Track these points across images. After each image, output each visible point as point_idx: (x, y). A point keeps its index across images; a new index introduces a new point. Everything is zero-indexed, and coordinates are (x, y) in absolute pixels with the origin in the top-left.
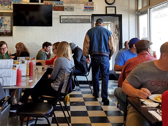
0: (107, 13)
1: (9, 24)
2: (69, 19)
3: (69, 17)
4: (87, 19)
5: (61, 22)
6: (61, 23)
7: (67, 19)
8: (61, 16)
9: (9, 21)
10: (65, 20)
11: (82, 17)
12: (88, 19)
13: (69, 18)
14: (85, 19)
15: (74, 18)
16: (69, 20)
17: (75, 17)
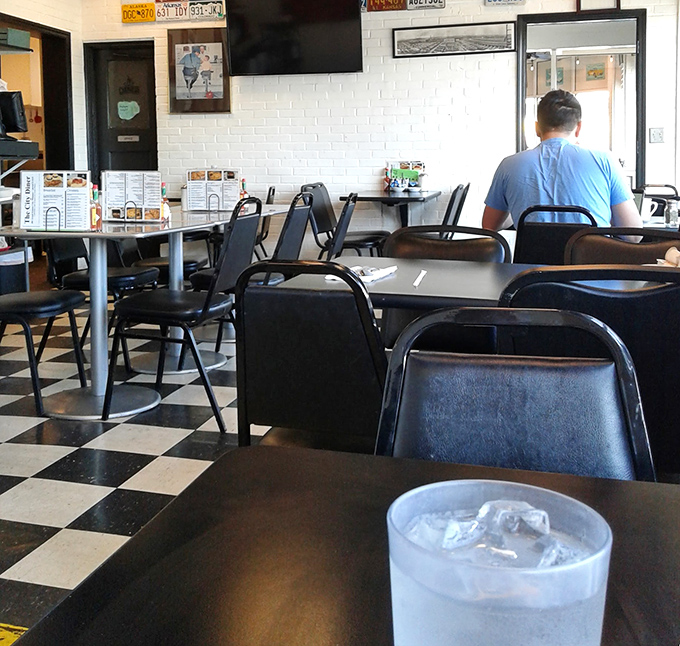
0: (583, 8)
1: (219, 69)
2: (427, 41)
3: (425, 34)
4: (497, 37)
5: (396, 55)
6: (394, 57)
7: (418, 41)
8: (394, 30)
9: (216, 58)
10: (411, 44)
11: (479, 31)
12: (502, 37)
13: (428, 37)
14: (486, 37)
15: (445, 36)
16: (428, 44)
17: (448, 31)
